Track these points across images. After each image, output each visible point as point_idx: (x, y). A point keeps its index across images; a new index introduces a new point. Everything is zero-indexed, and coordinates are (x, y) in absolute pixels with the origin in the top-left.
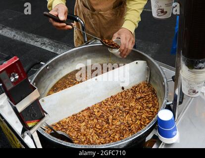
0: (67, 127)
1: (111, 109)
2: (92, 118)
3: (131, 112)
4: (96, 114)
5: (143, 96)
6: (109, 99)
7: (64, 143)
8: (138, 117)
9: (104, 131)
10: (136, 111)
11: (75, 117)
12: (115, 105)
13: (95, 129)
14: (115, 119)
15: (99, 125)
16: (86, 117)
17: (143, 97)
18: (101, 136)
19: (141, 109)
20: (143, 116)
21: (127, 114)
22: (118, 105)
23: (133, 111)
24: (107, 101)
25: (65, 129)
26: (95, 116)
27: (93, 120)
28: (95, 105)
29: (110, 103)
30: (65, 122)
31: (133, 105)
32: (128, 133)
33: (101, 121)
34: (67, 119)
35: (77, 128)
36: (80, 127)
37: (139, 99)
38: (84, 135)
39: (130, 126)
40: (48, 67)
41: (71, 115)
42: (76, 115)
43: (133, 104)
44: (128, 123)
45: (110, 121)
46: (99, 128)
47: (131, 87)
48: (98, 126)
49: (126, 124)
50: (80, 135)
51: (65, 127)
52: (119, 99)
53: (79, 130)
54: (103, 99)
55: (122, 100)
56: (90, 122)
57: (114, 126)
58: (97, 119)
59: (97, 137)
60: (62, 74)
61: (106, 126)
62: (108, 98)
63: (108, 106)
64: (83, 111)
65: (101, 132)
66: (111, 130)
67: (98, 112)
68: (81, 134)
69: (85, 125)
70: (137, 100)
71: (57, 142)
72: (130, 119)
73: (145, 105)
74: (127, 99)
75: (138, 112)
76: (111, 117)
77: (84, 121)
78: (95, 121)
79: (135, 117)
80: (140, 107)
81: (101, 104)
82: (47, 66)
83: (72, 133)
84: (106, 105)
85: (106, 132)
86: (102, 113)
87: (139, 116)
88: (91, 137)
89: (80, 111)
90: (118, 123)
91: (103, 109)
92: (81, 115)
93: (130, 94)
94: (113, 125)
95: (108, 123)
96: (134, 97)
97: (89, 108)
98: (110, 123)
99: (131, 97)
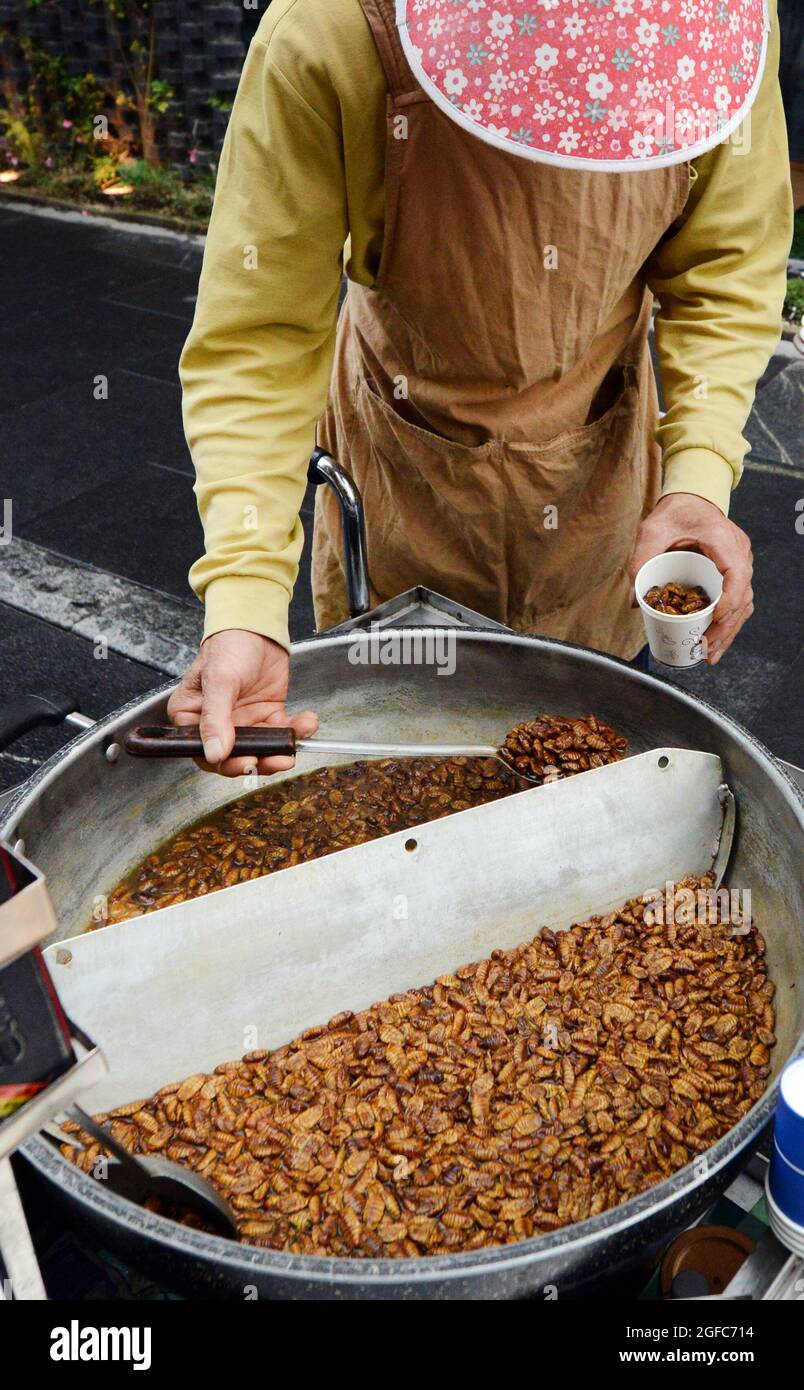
0: (202, 1131)
1: (486, 1032)
2: (365, 1085)
3: (607, 1056)
4: (393, 1056)
5: (684, 963)
6: (481, 971)
7: (181, 1237)
8: (647, 1092)
9: (436, 1169)
10: (639, 1056)
11: (261, 1070)
12: (515, 1011)
13: (383, 1152)
14: (507, 1098)
15: (405, 1132)
16: (330, 1077)
17: (683, 973)
18: (418, 1202)
19: (667, 1046)
20: (681, 1086)
21: (586, 1069)
22: (535, 1007)
23: (618, 1052)
24: (465, 981)
25: (190, 1142)
26: (385, 1070)
27: (372, 1093)
28: (392, 1001)
29: (482, 995)
30: (195, 1101)
31: (625, 1015)
32: (582, 1185)
33: (417, 1103)
34: (206, 1079)
35: (270, 1142)
36: (289, 1134)
37: (663, 979)
38: (312, 1189)
39: (596, 1148)
40: (111, 749)
41: (233, 1057)
42: (266, 1059)
43: (621, 1010)
44: (584, 1123)
45: (477, 1108)
46: (410, 1145)
47: (619, 908)
48: (398, 1137)
49: (577, 1131)
50: (281, 1184)
51: (190, 1133)
52: (544, 973)
53: (278, 1157)
54: (444, 969)
55: (556, 981)
56: (349, 1110)
57: (501, 1142)
58: (400, 1093)
59: (392, 1204)
60: (196, 797)
61: (452, 1137)
62: (473, 967)
63: (472, 1016)
64: (312, 1037)
65: (420, 1178)
66: (479, 1161)
67: (408, 1045)
68: (293, 1182)
69: (317, 1126)
70: (650, 984)
71: (135, 1227)
72: (603, 1103)
73: (696, 1020)
74: (586, 976)
75: (651, 1062)
76: (484, 1083)
77: (312, 1102)
78: (387, 1101)
79: (629, 1088)
80: (663, 1030)
81: (425, 1001)
82: (107, 740)
83: (236, 1173)
84: (457, 1006)
85: (451, 1179)
86: (432, 1055)
87: (656, 1083)
88: (354, 1206)
89: (292, 1032)
90: (528, 1124)
91: (439, 1031)
92: (298, 1061)
93: (606, 946)
94: (493, 1132)
95: (463, 1118)
96: (634, 969)
97: (352, 1017)
98: (479, 1118)
99: (610, 968)
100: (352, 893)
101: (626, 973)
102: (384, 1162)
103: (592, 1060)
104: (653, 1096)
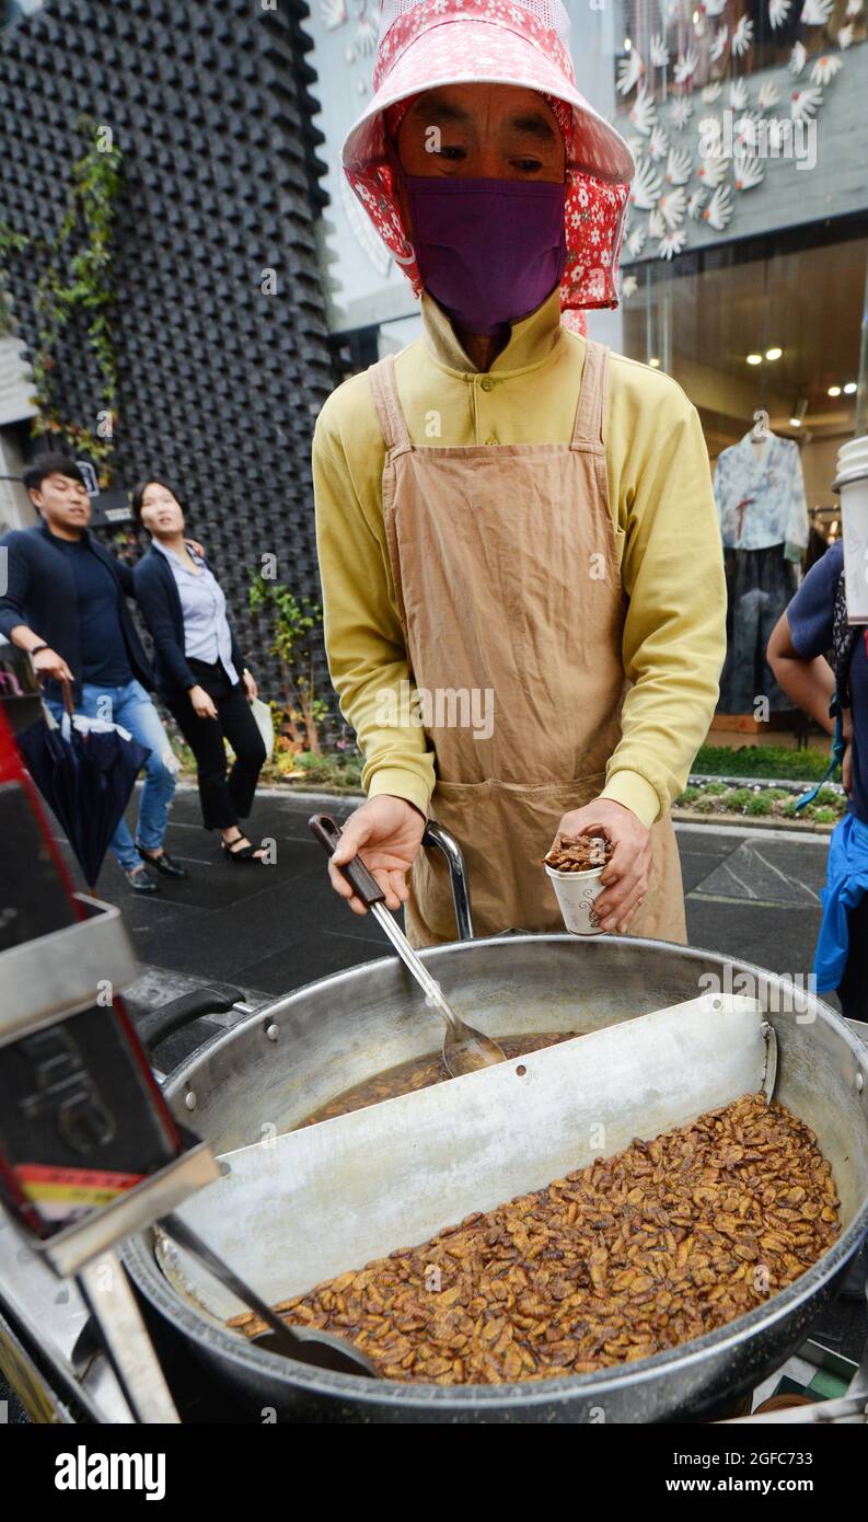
0: (354, 1315)
1: (596, 1218)
2: (496, 1267)
3: (700, 1226)
4: (519, 1241)
5: (752, 1154)
6: (587, 1175)
7: (322, 1381)
8: (740, 1250)
9: (565, 1327)
10: (728, 1224)
11: (405, 1263)
12: (620, 1199)
13: (516, 1317)
14: (616, 1266)
15: (535, 1299)
16: (465, 1264)
17: (753, 1161)
18: (551, 1355)
19: (750, 1214)
20: (768, 1243)
21: (685, 1238)
22: (635, 1197)
23: (711, 1222)
24: (574, 1181)
25: (344, 1326)
26: (513, 1254)
27: (505, 1271)
28: (514, 1203)
29: (590, 1192)
30: (351, 1289)
31: (712, 1195)
32: (696, 1327)
33: (544, 1276)
34: (357, 1274)
35: (415, 1318)
36: (432, 1312)
37: (738, 1167)
38: (455, 1353)
39: (704, 1296)
41: (381, 1254)
42: (410, 1254)
43: (708, 1190)
44: (692, 1280)
45: (596, 1275)
46: (539, 1310)
47: (694, 1121)
48: (531, 1304)
49: (685, 1285)
50: (426, 1351)
51: (343, 1318)
52: (638, 1171)
53: (424, 1330)
54: (557, 1175)
55: (650, 1175)
56: (484, 1287)
57: (620, 1301)
58: (527, 1271)
59: (528, 1359)
60: (346, 1074)
61: (577, 1300)
62: (580, 1172)
63: (583, 1207)
64: (447, 1234)
65: (551, 1335)
66: (602, 1318)
67: (531, 1233)
68: (437, 1349)
69: (456, 1304)
70: (728, 1172)
71: (278, 1375)
72: (705, 1261)
73: (771, 1193)
74: (674, 1170)
75: (740, 1227)
76: (599, 1256)
77: (452, 1284)
78: (516, 1276)
79: (725, 1249)
80: (744, 1203)
81: (542, 1199)
82: (268, 1022)
83: (387, 1348)
84: (569, 1201)
85: (579, 1334)
86: (552, 1239)
87: (746, 1242)
88: (493, 1364)
89: (431, 1231)
90: (641, 1285)
91: (556, 1220)
92: (437, 1251)
93: (687, 1148)
94: (613, 1293)
95: (584, 1284)
96: (713, 1161)
97: (482, 1216)
98: (598, 1283)
99: (693, 1162)
100: (473, 1111)
101: (706, 1165)
102: (518, 1326)
103: (688, 1231)
104: (746, 1252)
